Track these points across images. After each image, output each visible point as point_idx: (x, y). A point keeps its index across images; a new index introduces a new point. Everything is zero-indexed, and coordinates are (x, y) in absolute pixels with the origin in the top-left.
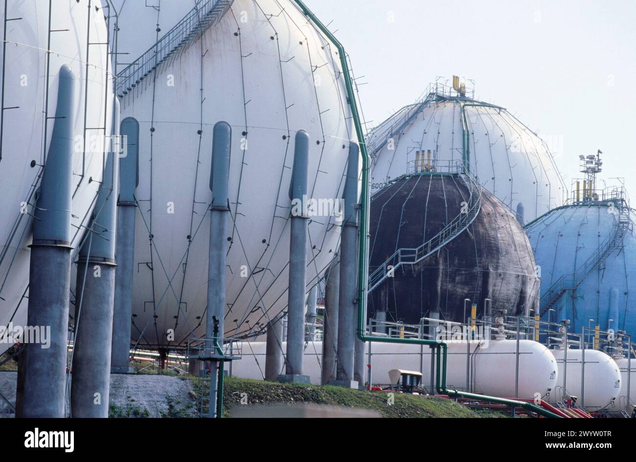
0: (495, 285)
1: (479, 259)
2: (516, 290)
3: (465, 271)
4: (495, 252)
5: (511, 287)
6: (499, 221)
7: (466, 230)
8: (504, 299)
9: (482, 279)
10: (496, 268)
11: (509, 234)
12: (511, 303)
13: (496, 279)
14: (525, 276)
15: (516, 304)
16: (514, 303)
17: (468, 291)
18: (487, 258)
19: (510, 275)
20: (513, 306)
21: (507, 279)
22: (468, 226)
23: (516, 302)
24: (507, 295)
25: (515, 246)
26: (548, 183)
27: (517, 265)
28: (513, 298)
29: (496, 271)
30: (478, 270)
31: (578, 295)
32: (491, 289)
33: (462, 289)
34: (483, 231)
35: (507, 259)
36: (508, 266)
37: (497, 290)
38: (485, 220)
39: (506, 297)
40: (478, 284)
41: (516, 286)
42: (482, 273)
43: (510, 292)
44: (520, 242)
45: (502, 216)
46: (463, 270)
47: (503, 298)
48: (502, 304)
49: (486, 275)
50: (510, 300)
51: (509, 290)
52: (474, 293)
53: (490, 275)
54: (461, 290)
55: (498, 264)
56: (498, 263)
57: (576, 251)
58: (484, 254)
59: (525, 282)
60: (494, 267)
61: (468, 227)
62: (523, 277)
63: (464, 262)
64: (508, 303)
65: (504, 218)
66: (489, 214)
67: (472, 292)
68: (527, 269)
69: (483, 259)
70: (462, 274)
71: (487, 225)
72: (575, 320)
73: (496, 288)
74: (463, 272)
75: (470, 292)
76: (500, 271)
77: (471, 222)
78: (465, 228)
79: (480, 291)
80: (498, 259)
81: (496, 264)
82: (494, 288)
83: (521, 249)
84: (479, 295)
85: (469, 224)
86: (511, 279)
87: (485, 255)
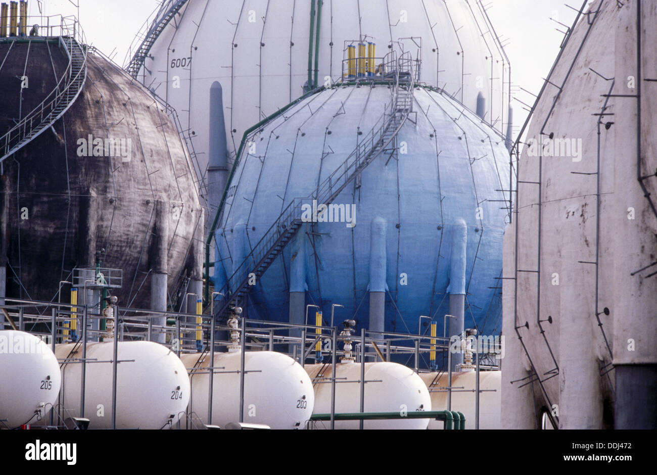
0: (101, 219)
1: (73, 176)
2: (144, 225)
3: (49, 196)
4: (102, 164)
5: (133, 222)
6: (116, 113)
7: (50, 129)
8: (121, 241)
9: (78, 208)
10: (104, 190)
11: (133, 133)
12: (136, 247)
13: (104, 209)
14: (161, 202)
15: (146, 249)
16: (141, 247)
17: (55, 229)
18: (86, 174)
19: (130, 201)
20: (139, 252)
21: (126, 208)
22: (53, 122)
23: (147, 245)
24: (127, 235)
25: (142, 153)
26: (460, 51)
27: (145, 184)
28: (139, 239)
29: (103, 196)
30: (69, 194)
31: (322, 232)
32: (92, 226)
33: (45, 226)
34: (82, 130)
35: (124, 176)
36: (126, 186)
37: (106, 227)
38: (89, 112)
39: (125, 237)
40: (71, 217)
41: (143, 219)
42: (78, 199)
43: (131, 229)
44: (153, 148)
45: (124, 105)
46: (44, 196)
47: (119, 239)
48: (119, 249)
49: (84, 203)
50: (133, 243)
51: (129, 226)
52: (64, 233)
53: (91, 202)
54: (42, 229)
55: (108, 185)
56: (108, 182)
57: (322, 159)
58: (81, 169)
59: (161, 212)
60: (100, 189)
61: (53, 125)
62: (157, 205)
63: (47, 183)
64: (130, 247)
65: (126, 108)
66: (98, 102)
67: (62, 231)
68: (166, 191)
69: (80, 176)
70: (43, 203)
71: (91, 121)
72: (319, 272)
73: (105, 224)
74: (45, 199)
75: (58, 231)
76: (111, 195)
77: (58, 117)
78: (46, 127)
79: (76, 228)
80: (107, 175)
81: (103, 184)
82: (100, 223)
83: (155, 157)
84: (73, 235)
85: (55, 120)
86: (132, 208)
87: (84, 170)
